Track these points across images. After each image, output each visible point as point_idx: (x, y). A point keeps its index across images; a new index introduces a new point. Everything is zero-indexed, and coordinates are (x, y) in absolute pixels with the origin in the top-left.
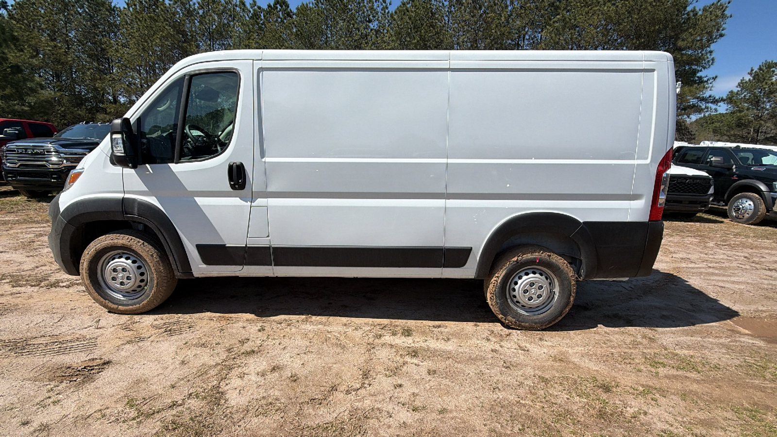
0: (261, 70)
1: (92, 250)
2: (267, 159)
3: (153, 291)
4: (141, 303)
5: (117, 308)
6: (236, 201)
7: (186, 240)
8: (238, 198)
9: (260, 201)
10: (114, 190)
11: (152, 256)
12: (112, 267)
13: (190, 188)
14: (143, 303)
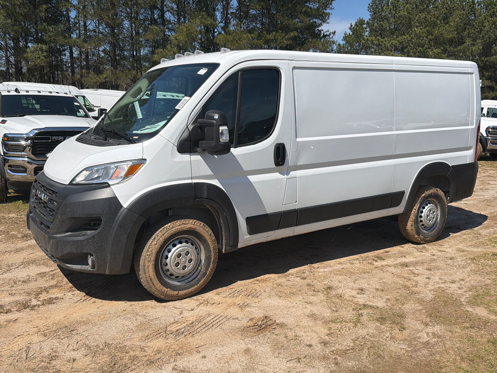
0: (294, 68)
1: (161, 239)
2: (298, 140)
3: (210, 268)
4: (199, 283)
5: (178, 294)
6: (276, 176)
7: (240, 215)
8: (278, 173)
9: (292, 174)
10: (185, 177)
11: (211, 235)
12: (177, 253)
13: (246, 168)
14: (200, 282)
